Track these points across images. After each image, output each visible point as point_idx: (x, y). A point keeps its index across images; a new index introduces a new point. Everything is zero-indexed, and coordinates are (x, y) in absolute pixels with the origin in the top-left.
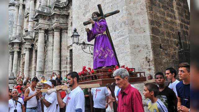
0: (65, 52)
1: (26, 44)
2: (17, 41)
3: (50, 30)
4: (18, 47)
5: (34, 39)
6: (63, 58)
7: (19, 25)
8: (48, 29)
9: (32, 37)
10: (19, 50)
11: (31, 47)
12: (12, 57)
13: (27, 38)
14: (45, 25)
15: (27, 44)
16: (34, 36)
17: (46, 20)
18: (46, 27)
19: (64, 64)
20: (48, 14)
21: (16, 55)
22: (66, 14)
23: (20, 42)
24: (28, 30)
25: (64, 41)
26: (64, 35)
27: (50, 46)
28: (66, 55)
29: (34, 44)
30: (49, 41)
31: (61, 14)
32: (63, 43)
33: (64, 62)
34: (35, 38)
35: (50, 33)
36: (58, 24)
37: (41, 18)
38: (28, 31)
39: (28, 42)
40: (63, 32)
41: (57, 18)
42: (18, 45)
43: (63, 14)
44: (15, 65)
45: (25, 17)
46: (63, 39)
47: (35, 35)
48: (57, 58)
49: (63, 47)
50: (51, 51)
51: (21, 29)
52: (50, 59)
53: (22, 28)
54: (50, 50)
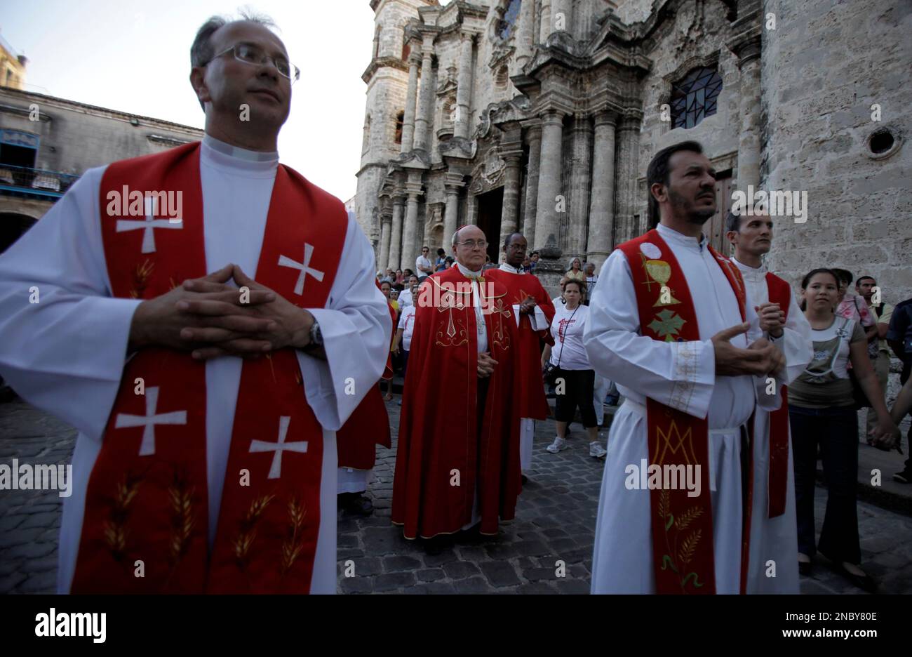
0: (630, 198)
1: (449, 173)
2: (416, 163)
3: (579, 120)
4: (419, 183)
5: (472, 161)
6: (624, 216)
7: (423, 117)
8: (574, 113)
9: (469, 153)
10: (422, 193)
11: (463, 184)
12: (400, 210)
13: (453, 155)
14: (567, 102)
15: (451, 175)
16: (474, 149)
17: (568, 84)
18: (568, 107)
19: (626, 236)
20: (580, 63)
21: (412, 207)
22: (642, 66)
23: (427, 167)
24: (452, 135)
25: (629, 159)
26: (629, 141)
27: (579, 172)
28: (633, 206)
29: (471, 174)
30: (575, 158)
31: (626, 63)
32: (625, 167)
33: (626, 230)
34: (475, 157)
35: (578, 130)
36: (614, 100)
37: (554, 73)
38: (455, 136)
39: (455, 167)
40: (626, 129)
41: (610, 77)
42: (420, 178)
43: (632, 64)
44: (410, 233)
45: (439, 95)
46: (623, 154)
47: (478, 147)
48: (607, 213)
49: (623, 178)
50: (582, 191)
51: (425, 129)
52: (578, 216)
53: (429, 129)
54: (577, 187)
